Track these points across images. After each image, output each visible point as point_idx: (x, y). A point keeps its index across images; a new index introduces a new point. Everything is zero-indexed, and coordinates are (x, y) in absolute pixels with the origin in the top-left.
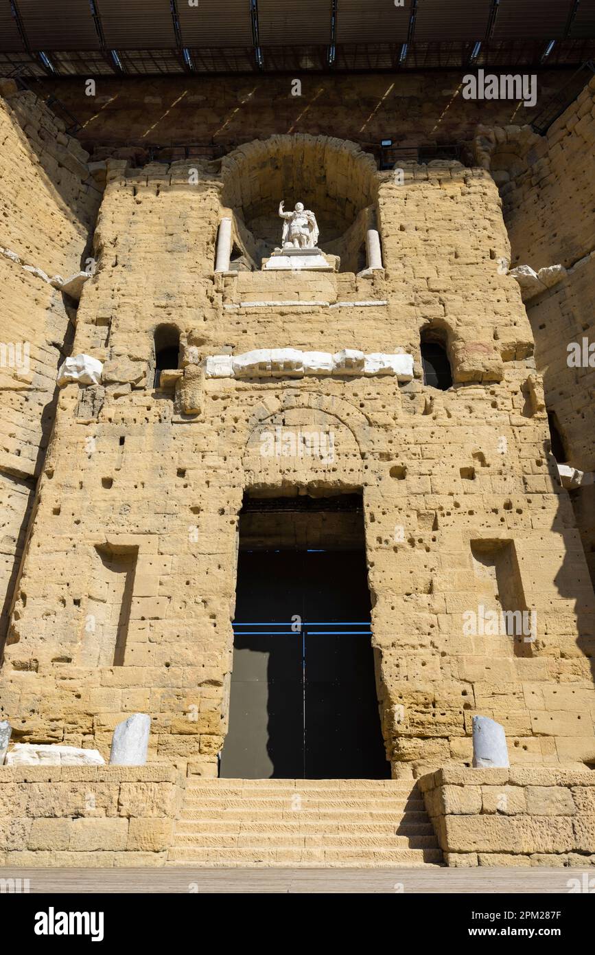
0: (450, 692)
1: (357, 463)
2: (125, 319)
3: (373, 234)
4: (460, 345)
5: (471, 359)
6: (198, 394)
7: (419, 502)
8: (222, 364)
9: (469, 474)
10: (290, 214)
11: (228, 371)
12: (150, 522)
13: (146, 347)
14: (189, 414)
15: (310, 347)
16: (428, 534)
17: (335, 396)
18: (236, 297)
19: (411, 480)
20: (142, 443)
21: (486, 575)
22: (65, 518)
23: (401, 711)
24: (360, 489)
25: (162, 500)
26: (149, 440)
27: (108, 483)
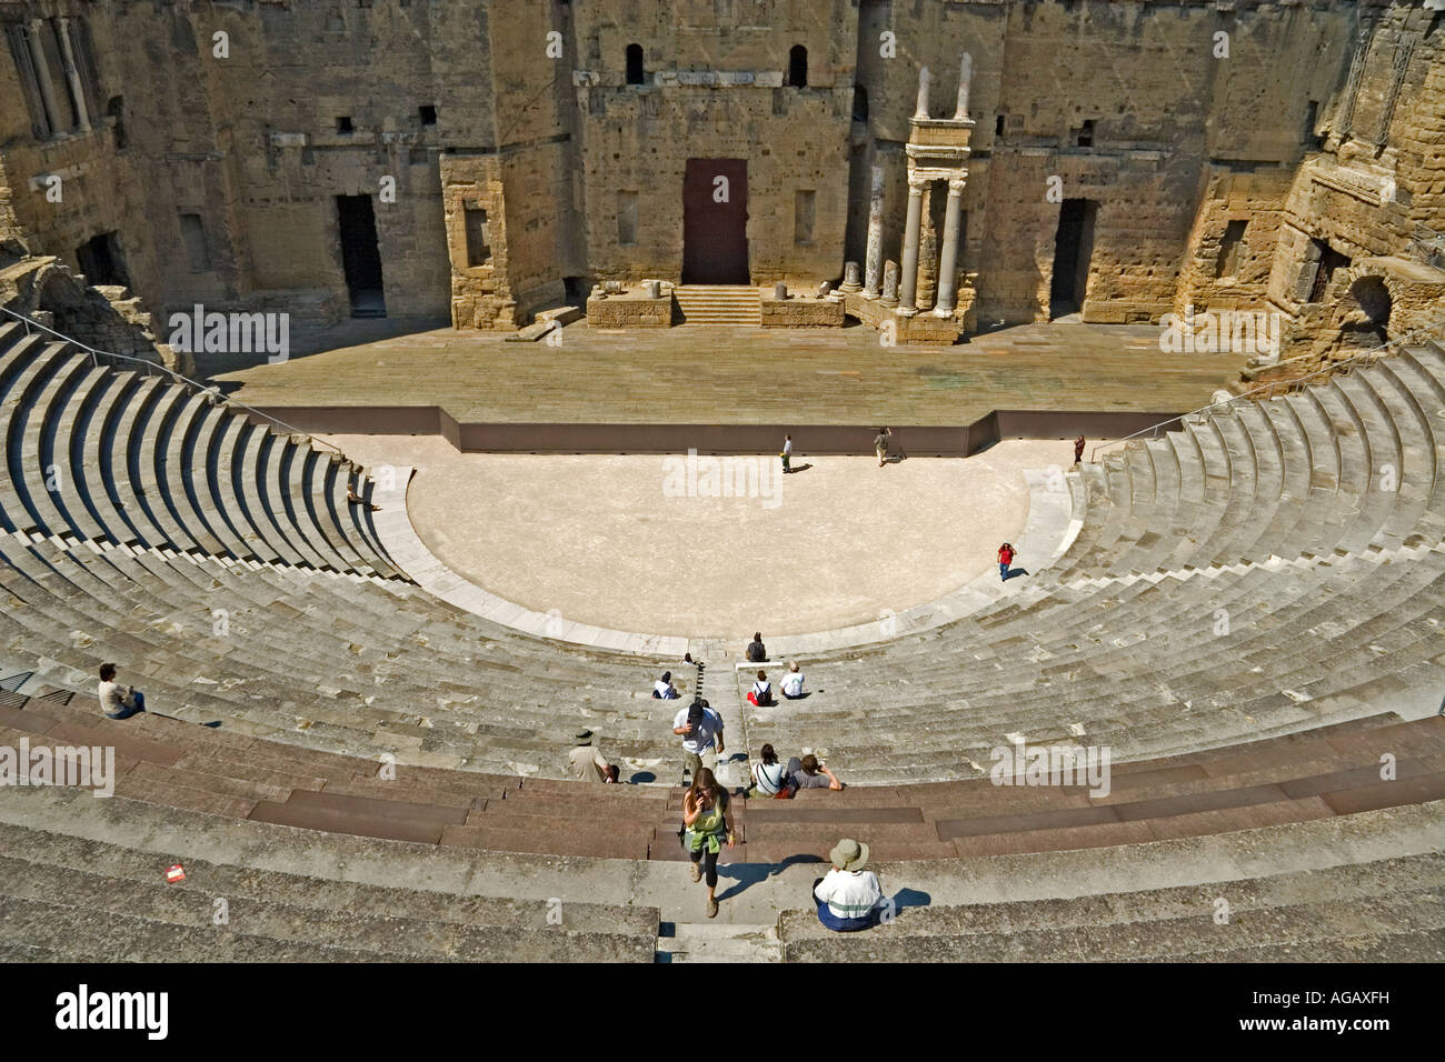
1: (745, 146)
2: (607, 38)
4: (810, 64)
6: (662, 108)
7: (773, 170)
13: (621, 64)
18: (676, 21)
19: (771, 157)
20: (630, 133)
21: (801, 202)
22: (598, 175)
23: (754, 263)
24: (746, 161)
25: (646, 166)
26: (634, 129)
27: (617, 156)
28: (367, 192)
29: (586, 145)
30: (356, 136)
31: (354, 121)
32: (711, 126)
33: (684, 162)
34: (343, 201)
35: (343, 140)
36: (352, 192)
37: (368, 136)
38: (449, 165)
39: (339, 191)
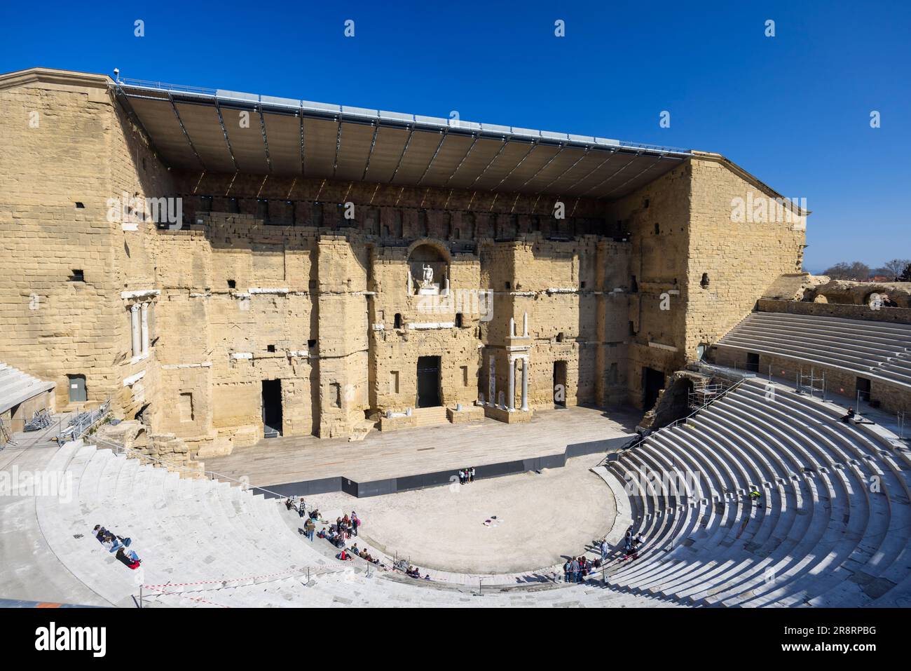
0: (453, 394)
1: (440, 350)
2: (387, 311)
3: (448, 280)
4: (463, 319)
5: (465, 323)
6: (409, 337)
7: (451, 359)
8: (412, 326)
9: (462, 352)
10: (426, 269)
11: (413, 328)
12: (400, 366)
13: (393, 321)
14: (406, 341)
15: (431, 321)
16: (452, 365)
17: (437, 334)
18: (414, 304)
19: (451, 354)
20: (396, 348)
21: (462, 371)
22: (383, 366)
23: (445, 397)
24: (440, 357)
25: (402, 361)
26: (397, 347)
27: (390, 357)
28: (279, 378)
29: (377, 353)
30: (276, 354)
31: (276, 347)
32: (427, 344)
33: (417, 359)
34: (266, 383)
35: (271, 354)
36: (272, 378)
37: (284, 354)
38: (324, 364)
39: (264, 379)
